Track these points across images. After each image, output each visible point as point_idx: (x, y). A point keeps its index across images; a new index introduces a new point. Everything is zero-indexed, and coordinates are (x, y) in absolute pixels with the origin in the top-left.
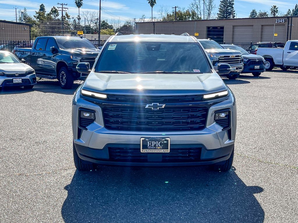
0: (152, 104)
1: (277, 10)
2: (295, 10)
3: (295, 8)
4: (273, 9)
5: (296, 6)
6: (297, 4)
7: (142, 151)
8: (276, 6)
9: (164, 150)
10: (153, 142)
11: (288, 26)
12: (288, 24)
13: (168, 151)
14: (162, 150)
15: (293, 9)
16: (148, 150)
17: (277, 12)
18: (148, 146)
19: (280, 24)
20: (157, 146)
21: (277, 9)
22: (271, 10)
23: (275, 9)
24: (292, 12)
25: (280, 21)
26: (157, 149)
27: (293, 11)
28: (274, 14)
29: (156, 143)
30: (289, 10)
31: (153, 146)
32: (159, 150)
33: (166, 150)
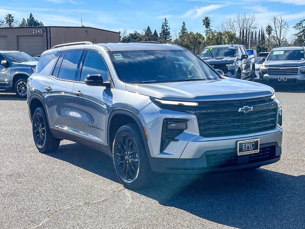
0: (243, 107)
1: (13, 20)
2: (30, 19)
3: (30, 17)
4: (8, 18)
5: (31, 15)
6: (31, 13)
7: (239, 154)
8: (11, 15)
9: (255, 151)
10: (247, 144)
11: (47, 37)
12: (47, 35)
13: (258, 151)
14: (253, 151)
15: (28, 18)
16: (243, 152)
17: (13, 22)
18: (243, 149)
19: (38, 34)
20: (250, 148)
21: (12, 18)
22: (6, 19)
23: (10, 18)
24: (26, 21)
25: (37, 31)
26: (250, 150)
27: (28, 20)
28: (10, 24)
29: (249, 144)
30: (24, 19)
31: (247, 148)
32: (251, 151)
33: (256, 150)
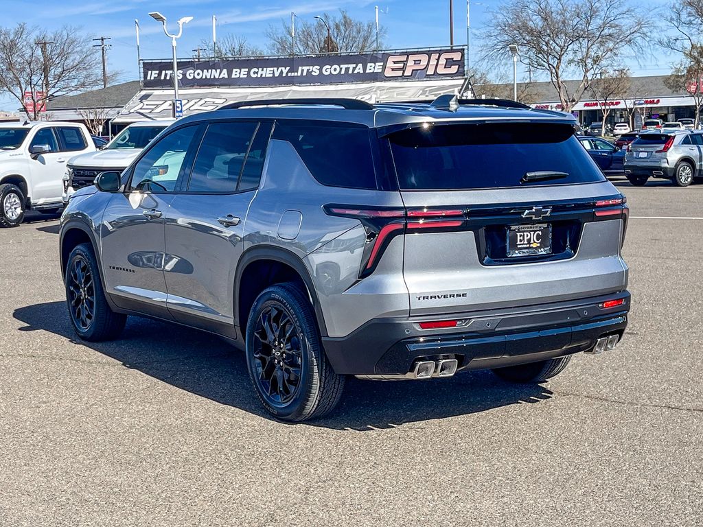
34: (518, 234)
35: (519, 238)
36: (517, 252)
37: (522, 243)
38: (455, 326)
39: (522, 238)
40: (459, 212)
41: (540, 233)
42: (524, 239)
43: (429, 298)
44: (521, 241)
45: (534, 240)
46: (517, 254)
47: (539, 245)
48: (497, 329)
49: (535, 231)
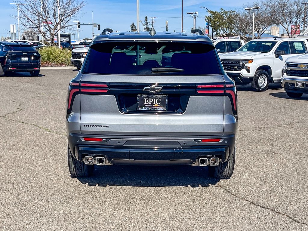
34: (145, 99)
35: (145, 101)
36: (144, 108)
37: (148, 104)
38: (102, 141)
39: (147, 101)
40: (106, 85)
41: (160, 99)
42: (149, 102)
43: (89, 126)
44: (147, 102)
45: (155, 103)
46: (143, 109)
47: (159, 106)
48: (124, 146)
49: (156, 98)
